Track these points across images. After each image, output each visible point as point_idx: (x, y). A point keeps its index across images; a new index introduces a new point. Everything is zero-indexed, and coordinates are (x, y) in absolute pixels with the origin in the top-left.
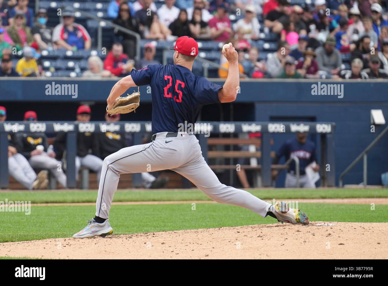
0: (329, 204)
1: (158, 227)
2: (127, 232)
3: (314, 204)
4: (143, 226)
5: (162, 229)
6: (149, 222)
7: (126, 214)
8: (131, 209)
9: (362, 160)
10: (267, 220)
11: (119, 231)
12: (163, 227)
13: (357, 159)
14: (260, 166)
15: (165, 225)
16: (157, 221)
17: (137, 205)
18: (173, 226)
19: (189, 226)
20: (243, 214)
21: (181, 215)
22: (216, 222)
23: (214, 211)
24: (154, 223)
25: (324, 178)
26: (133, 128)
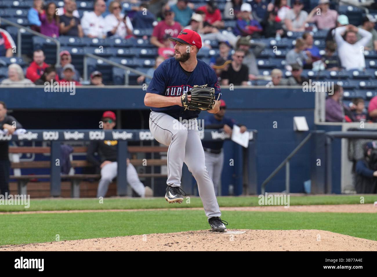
0: (245, 212)
1: (68, 236)
3: (230, 212)
5: (72, 238)
6: (60, 231)
7: (38, 223)
8: (44, 218)
9: (284, 167)
10: (180, 229)
11: (27, 241)
12: (73, 236)
13: (280, 166)
15: (76, 233)
18: (83, 235)
21: (94, 223)
23: (128, 220)
24: (65, 232)
25: (245, 186)
26: (51, 136)
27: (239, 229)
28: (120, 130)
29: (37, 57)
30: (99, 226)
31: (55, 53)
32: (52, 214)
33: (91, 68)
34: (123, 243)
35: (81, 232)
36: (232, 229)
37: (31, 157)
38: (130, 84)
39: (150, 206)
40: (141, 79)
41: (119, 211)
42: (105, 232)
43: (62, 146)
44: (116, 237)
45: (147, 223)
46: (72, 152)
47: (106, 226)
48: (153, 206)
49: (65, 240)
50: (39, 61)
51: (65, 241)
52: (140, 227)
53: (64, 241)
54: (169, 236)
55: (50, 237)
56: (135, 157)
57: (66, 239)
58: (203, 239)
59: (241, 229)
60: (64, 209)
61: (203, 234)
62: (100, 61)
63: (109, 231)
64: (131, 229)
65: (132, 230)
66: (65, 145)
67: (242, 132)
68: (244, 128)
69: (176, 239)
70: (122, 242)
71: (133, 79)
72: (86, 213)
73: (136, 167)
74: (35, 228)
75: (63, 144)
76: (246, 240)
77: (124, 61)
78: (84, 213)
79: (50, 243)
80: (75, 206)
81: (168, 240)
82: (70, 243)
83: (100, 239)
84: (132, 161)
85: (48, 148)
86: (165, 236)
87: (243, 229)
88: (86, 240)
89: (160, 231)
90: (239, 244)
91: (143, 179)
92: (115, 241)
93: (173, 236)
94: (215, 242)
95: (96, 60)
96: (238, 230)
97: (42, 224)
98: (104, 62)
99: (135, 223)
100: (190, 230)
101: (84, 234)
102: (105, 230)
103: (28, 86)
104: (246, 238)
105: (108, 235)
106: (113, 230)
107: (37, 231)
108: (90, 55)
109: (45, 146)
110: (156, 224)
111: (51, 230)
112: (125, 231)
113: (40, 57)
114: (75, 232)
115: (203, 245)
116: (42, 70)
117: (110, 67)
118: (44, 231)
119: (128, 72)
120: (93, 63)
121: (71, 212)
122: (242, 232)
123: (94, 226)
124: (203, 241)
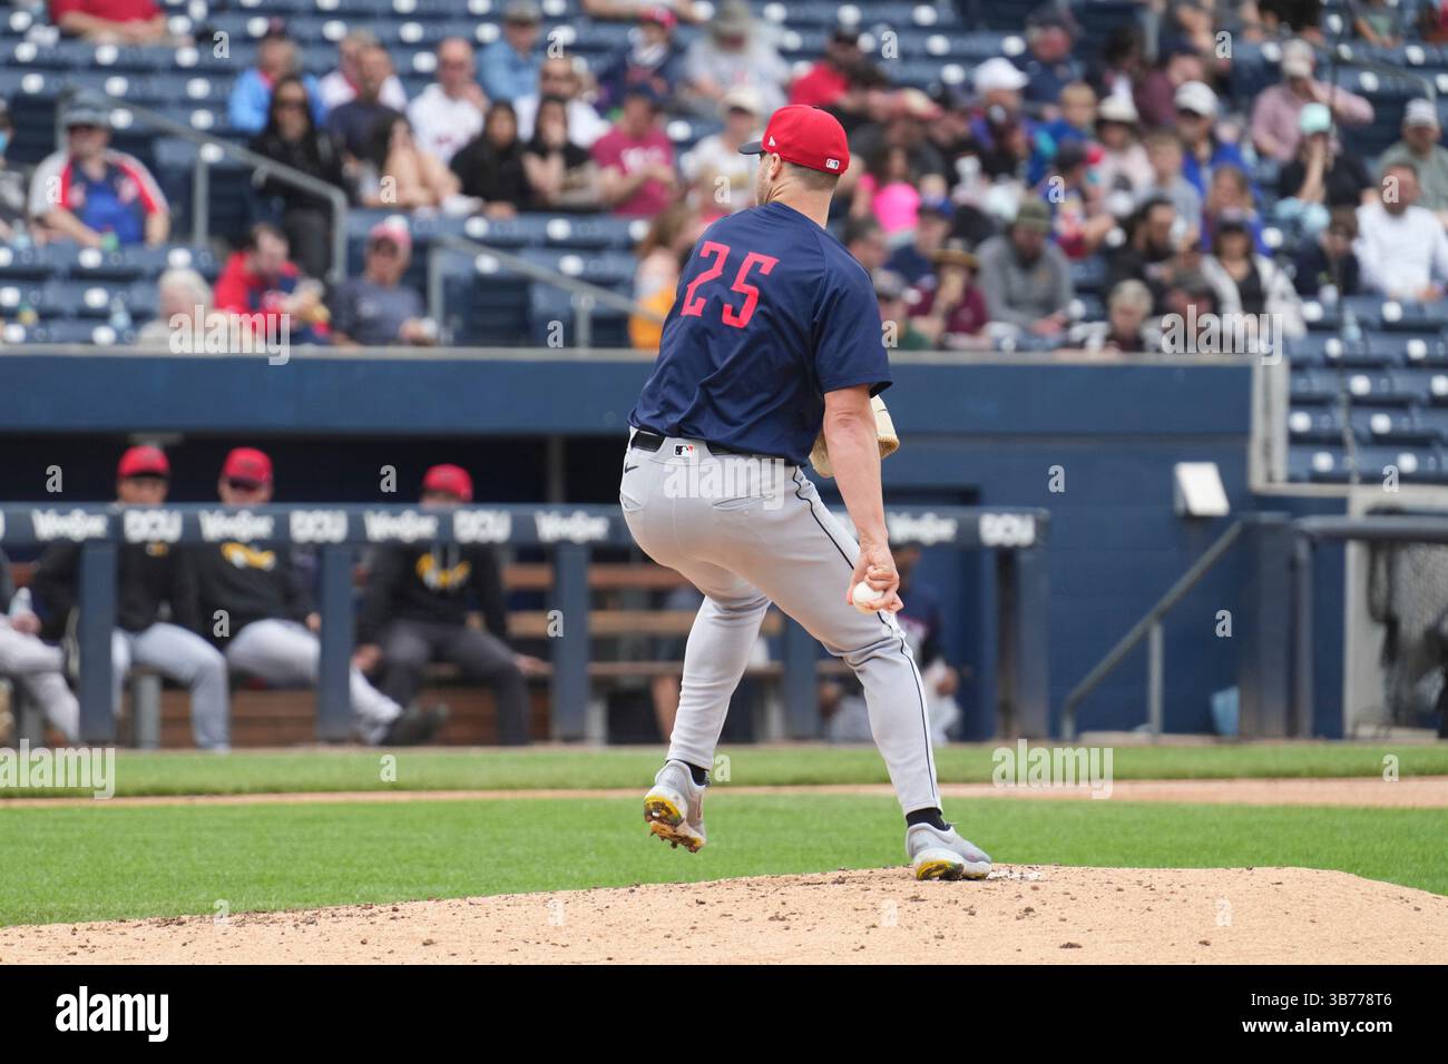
1: (409, 883)
5: (426, 889)
6: (380, 866)
12: (430, 883)
14: (777, 666)
15: (437, 875)
16: (406, 861)
18: (462, 882)
21: (495, 839)
24: (398, 870)
25: (1006, 706)
26: (320, 526)
28: (565, 507)
33: (455, 290)
35: (453, 868)
38: (596, 343)
49: (404, 897)
56: (614, 603)
62: (487, 264)
71: (606, 326)
77: (572, 264)
95: (473, 258)
98: (501, 266)
101: (465, 877)
114: (433, 870)
117: (520, 286)
119: (586, 302)
120: (460, 270)
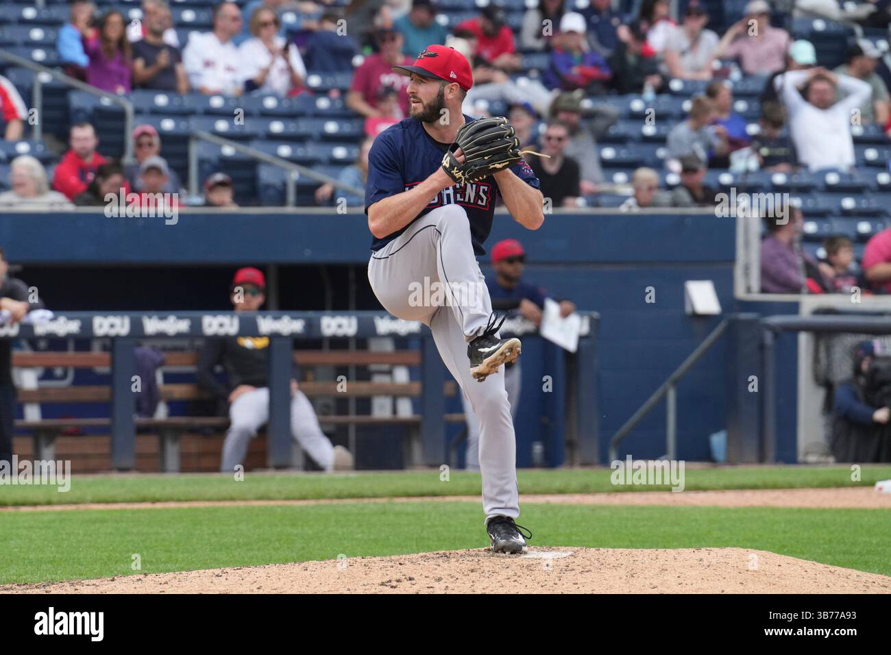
0: (572, 507)
1: (151, 563)
2: (76, 575)
3: (536, 506)
4: (117, 562)
5: (162, 566)
7: (81, 532)
8: (94, 522)
9: (663, 400)
10: (417, 545)
11: (56, 574)
12: (165, 563)
13: (653, 399)
14: (418, 417)
15: (171, 557)
16: (151, 548)
17: (109, 511)
18: (188, 560)
19: (226, 561)
20: (363, 532)
21: (214, 533)
22: (292, 551)
23: (293, 525)
24: (145, 553)
25: (571, 445)
26: (112, 326)
27: (557, 546)
28: (277, 313)
29: (79, 139)
30: (226, 540)
31: (122, 132)
32: (116, 511)
33: (207, 167)
34: (282, 580)
35: (182, 553)
36: (541, 545)
37: (64, 377)
38: (299, 203)
39: (345, 493)
40: (325, 191)
41: (272, 503)
42: (239, 554)
43: (138, 351)
44: (268, 566)
45: (340, 533)
46: (162, 364)
47: (241, 541)
48: (354, 491)
49: (146, 571)
50: (84, 148)
51: (146, 575)
52: (323, 541)
53: (143, 576)
54: (390, 564)
55: (111, 566)
56: (310, 376)
57: (149, 570)
58: (472, 571)
59: (561, 546)
60: (143, 500)
61: (470, 559)
62: (228, 150)
63: (248, 550)
64: (300, 546)
65: (303, 548)
66: (146, 349)
67: (565, 315)
68: (568, 305)
69: (408, 569)
70: (280, 577)
71: (307, 193)
72: (197, 509)
73: (312, 399)
74: (74, 544)
75: (139, 345)
76: (573, 573)
77: (285, 150)
78: (190, 509)
79: (109, 579)
80: (169, 491)
81: (388, 573)
82: (157, 579)
83: (228, 569)
84: (304, 385)
85: (107, 356)
86: (382, 564)
87: (566, 546)
88: (194, 573)
89: (370, 551)
90: (557, 581)
91: (330, 429)
92: (264, 575)
93: (400, 564)
94: (499, 578)
95: (220, 147)
96: (553, 549)
97: (90, 535)
98: (237, 152)
99: (310, 532)
100: (441, 548)
101: (190, 558)
102: (239, 550)
103: (57, 209)
104: (574, 568)
105: (246, 560)
106: (259, 550)
107: (80, 551)
108: (205, 135)
109: (97, 351)
110: (359, 536)
111: (111, 548)
112: (287, 552)
113: (86, 139)
114: (169, 554)
115: (472, 584)
116: (91, 171)
117: (252, 165)
118: (95, 552)
119: (294, 175)
120: (211, 155)
121: (159, 506)
122: (565, 555)
123: (214, 539)
124: (471, 574)
